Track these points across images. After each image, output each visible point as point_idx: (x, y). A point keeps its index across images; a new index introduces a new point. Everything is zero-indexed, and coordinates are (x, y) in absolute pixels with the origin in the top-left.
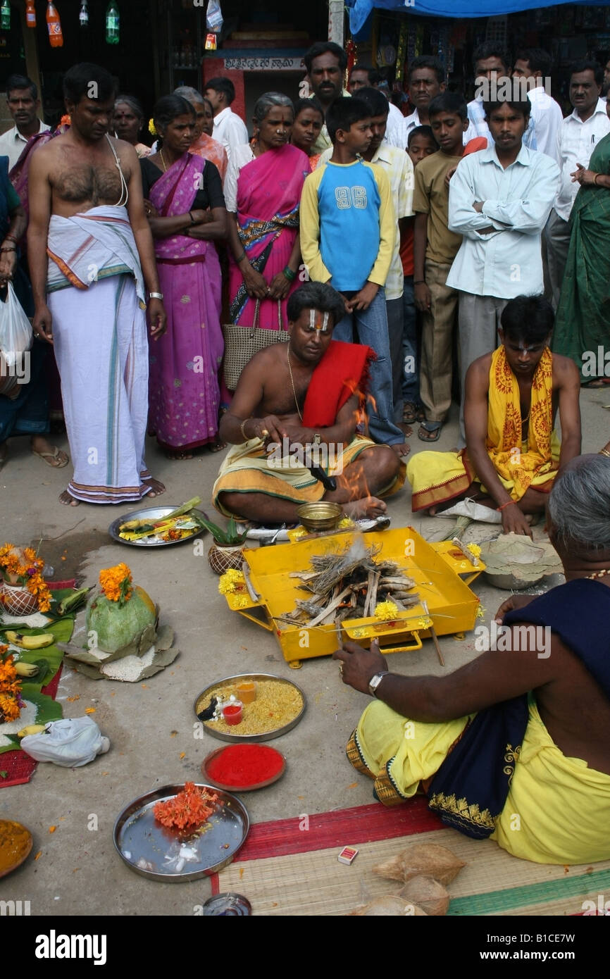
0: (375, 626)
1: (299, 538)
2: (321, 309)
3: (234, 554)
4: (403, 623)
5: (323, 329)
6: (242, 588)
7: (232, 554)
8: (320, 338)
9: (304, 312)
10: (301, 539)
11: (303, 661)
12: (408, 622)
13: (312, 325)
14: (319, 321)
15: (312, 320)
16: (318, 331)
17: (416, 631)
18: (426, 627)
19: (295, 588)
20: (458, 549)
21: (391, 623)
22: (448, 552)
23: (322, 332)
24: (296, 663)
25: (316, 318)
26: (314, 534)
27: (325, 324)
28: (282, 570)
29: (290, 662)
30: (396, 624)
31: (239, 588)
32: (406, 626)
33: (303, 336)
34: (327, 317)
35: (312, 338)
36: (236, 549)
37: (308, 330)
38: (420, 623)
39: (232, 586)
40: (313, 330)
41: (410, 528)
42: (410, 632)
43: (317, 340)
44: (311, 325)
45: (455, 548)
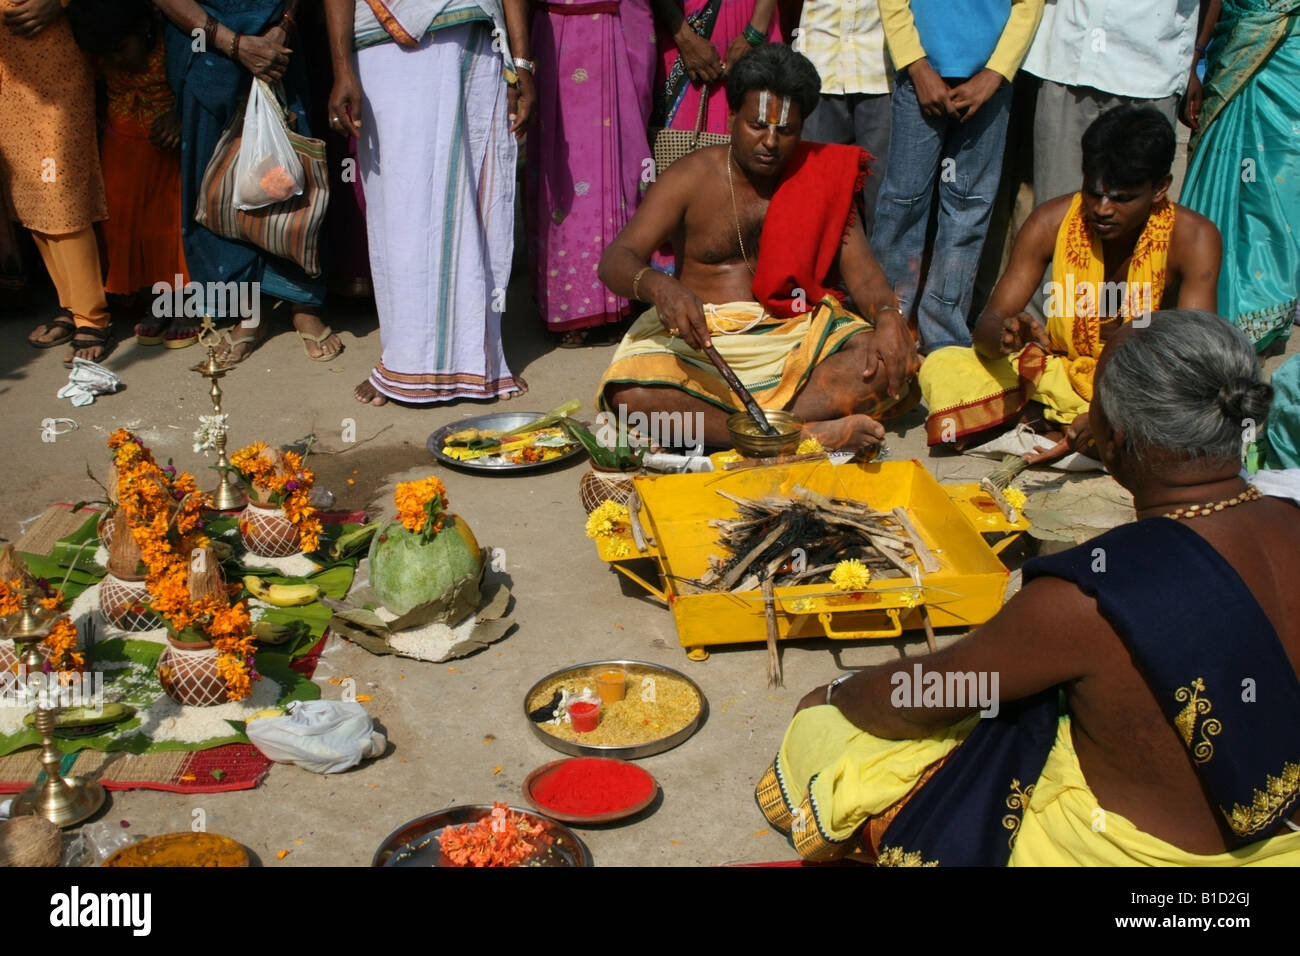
0: (829, 597)
1: (728, 464)
2: (779, 92)
3: (621, 485)
4: (875, 596)
5: (781, 124)
6: (624, 530)
7: (619, 485)
8: (777, 139)
9: (750, 96)
10: (732, 467)
11: (712, 649)
12: (883, 596)
13: (762, 118)
14: (773, 112)
15: (763, 110)
16: (772, 127)
17: (895, 609)
18: (912, 604)
19: (715, 543)
20: (988, 496)
21: (857, 596)
22: (971, 500)
23: (779, 130)
24: (699, 652)
25: (769, 105)
26: (754, 461)
27: (784, 115)
28: (696, 514)
29: (689, 650)
30: (863, 596)
31: (618, 528)
32: (879, 600)
33: (749, 134)
34: (787, 105)
35: (763, 138)
36: (624, 477)
37: (756, 125)
38: (903, 598)
39: (608, 525)
40: (763, 126)
41: (914, 461)
42: (884, 610)
43: (770, 142)
44: (760, 118)
45: (984, 494)
